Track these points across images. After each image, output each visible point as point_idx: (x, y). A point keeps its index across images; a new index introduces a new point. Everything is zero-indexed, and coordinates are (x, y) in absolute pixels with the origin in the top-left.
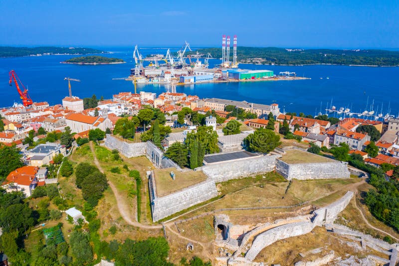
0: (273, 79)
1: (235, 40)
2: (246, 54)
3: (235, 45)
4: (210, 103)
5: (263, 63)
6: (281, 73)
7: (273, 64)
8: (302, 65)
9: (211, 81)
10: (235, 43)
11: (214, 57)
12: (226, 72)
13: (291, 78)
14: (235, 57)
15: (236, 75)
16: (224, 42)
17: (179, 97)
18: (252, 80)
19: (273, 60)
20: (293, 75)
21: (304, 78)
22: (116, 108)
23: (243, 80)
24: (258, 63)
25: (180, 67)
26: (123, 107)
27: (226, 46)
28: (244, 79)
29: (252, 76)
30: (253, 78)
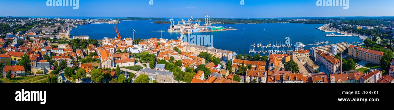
0: (224, 30)
2: (214, 21)
3: (209, 17)
5: (220, 23)
7: (223, 24)
9: (199, 31)
11: (202, 22)
12: (206, 27)
13: (231, 29)
14: (210, 21)
15: (210, 29)
18: (216, 31)
19: (223, 22)
20: (232, 28)
21: (236, 29)
22: (141, 48)
23: (213, 31)
24: (218, 24)
25: (188, 25)
26: (145, 47)
29: (216, 29)
30: (217, 30)
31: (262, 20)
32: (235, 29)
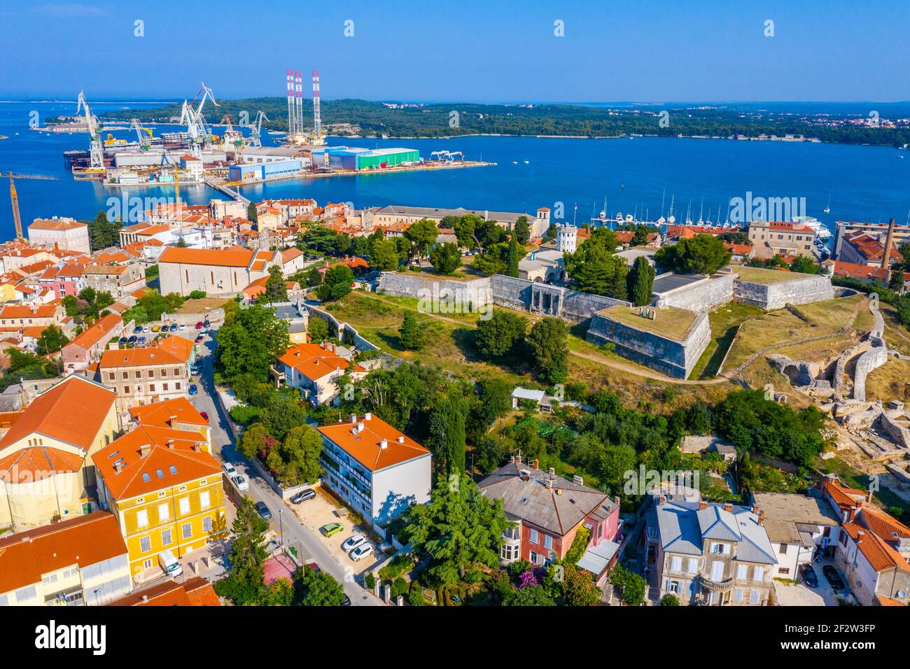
0: (420, 168)
1: (316, 82)
3: (316, 94)
4: (387, 217)
5: (360, 133)
6: (434, 153)
7: (384, 137)
8: (448, 138)
9: (296, 174)
10: (316, 87)
12: (323, 154)
13: (458, 165)
14: (318, 120)
15: (348, 161)
16: (290, 86)
17: (305, 207)
18: (381, 170)
19: (380, 129)
20: (457, 158)
21: (484, 164)
23: (365, 170)
24: (350, 134)
27: (297, 94)
28: (367, 168)
29: (381, 161)
30: (383, 166)
31: (622, 119)
32: (478, 164)
